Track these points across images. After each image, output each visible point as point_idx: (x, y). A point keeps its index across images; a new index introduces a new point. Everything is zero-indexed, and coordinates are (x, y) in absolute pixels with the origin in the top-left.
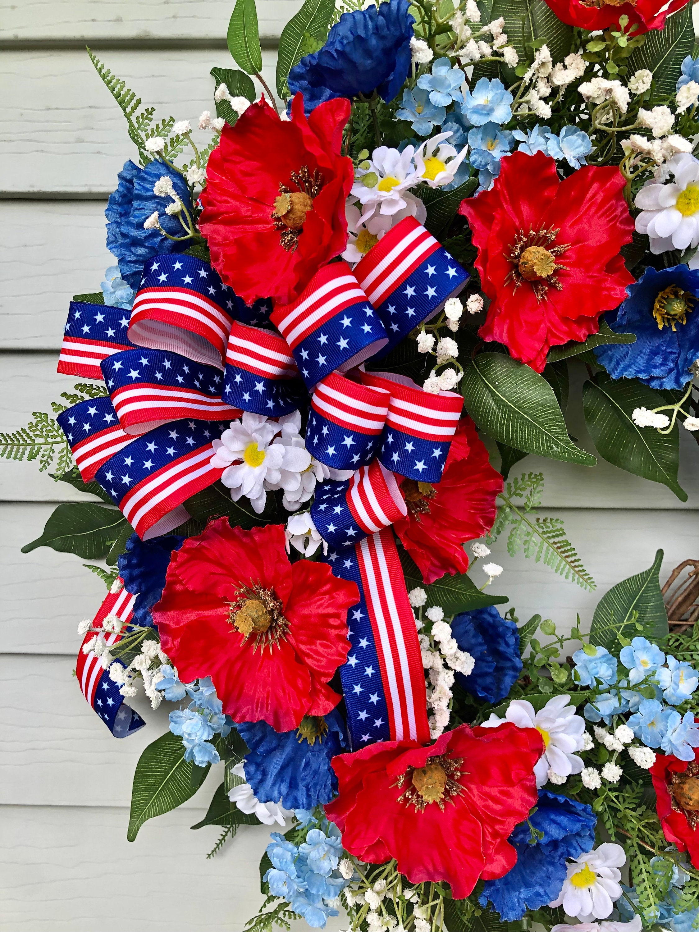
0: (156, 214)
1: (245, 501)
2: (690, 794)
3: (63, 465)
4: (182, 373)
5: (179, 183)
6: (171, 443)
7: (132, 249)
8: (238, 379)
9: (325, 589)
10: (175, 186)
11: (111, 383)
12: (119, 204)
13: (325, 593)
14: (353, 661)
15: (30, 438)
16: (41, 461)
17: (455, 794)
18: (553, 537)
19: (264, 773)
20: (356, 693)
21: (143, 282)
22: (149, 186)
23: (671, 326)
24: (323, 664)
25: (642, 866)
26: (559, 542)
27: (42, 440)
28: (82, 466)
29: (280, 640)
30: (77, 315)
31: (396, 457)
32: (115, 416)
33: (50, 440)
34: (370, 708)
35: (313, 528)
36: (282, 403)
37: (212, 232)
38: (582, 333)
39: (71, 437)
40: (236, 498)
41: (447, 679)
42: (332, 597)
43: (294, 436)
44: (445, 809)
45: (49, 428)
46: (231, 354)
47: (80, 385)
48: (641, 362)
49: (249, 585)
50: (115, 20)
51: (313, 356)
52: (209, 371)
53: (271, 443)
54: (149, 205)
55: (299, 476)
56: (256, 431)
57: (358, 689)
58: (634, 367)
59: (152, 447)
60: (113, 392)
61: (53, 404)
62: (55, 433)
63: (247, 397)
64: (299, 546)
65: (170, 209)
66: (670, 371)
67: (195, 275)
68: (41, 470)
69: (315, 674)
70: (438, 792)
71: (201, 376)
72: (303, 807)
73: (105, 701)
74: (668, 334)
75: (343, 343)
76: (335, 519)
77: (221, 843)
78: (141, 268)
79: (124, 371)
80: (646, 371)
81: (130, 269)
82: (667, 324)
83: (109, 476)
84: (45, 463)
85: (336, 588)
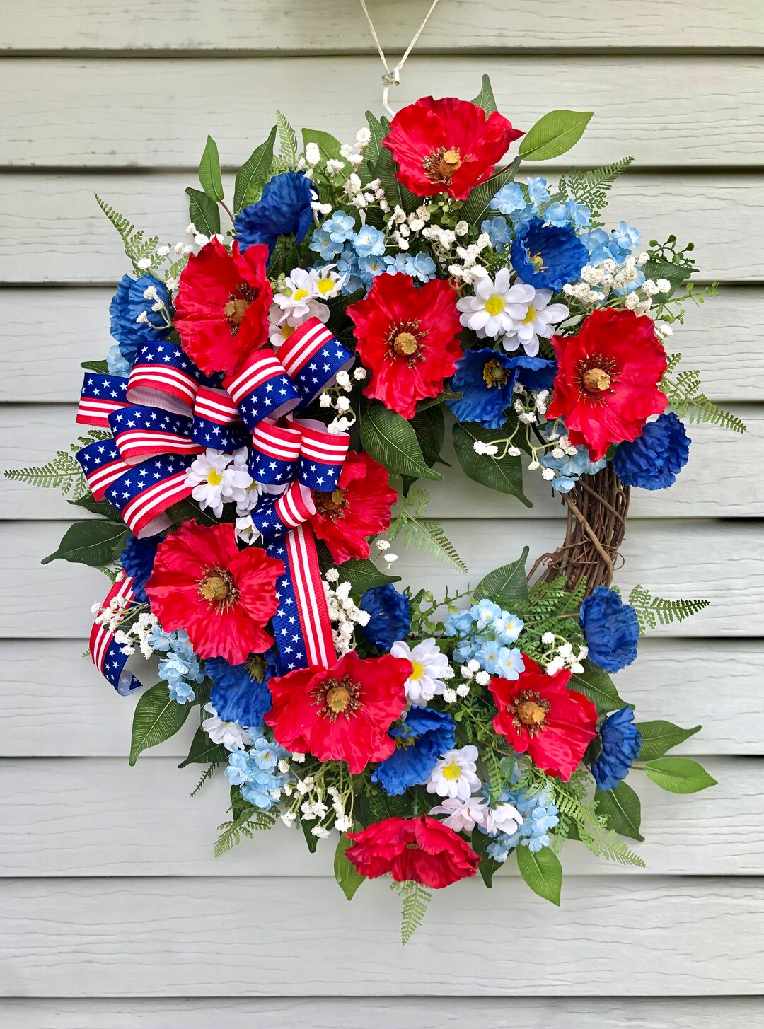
0: (145, 313)
1: (209, 510)
2: (526, 711)
3: (79, 490)
4: (164, 422)
5: (162, 291)
6: (157, 470)
7: (129, 336)
8: (202, 425)
9: (262, 567)
10: (158, 293)
11: (115, 430)
12: (119, 304)
13: (263, 569)
14: (281, 613)
15: (55, 471)
16: (63, 488)
17: (356, 708)
18: (436, 535)
19: (226, 702)
20: (283, 635)
21: (136, 360)
22: (140, 295)
23: (497, 386)
24: (260, 616)
25: (496, 765)
26: (440, 539)
27: (64, 472)
28: (94, 490)
29: (234, 604)
30: (90, 382)
31: (305, 476)
32: (118, 453)
33: (69, 472)
34: (293, 645)
35: (253, 525)
36: (233, 441)
37: (183, 326)
38: (434, 391)
39: (86, 468)
40: (203, 508)
41: (349, 628)
42: (267, 572)
43: (243, 463)
44: (351, 720)
45: (69, 463)
46: (197, 409)
47: (92, 431)
48: (478, 411)
49: (212, 567)
50: (110, 153)
51: (249, 410)
52: (184, 420)
53: (226, 469)
54: (140, 307)
55: (245, 491)
56: (215, 460)
57: (284, 632)
58: (473, 415)
59: (143, 473)
60: (117, 435)
61: (72, 445)
62: (73, 467)
63: (208, 437)
64: (245, 538)
65: (155, 308)
66: (495, 417)
67: (172, 355)
68: (63, 494)
69: (257, 623)
70: (342, 704)
71: (178, 423)
72: (254, 725)
73: (111, 665)
74: (496, 392)
75: (267, 402)
76: (267, 518)
77: (201, 784)
78: (136, 349)
79: (124, 421)
80: (480, 416)
81: (127, 349)
82: (495, 384)
83: (114, 493)
84: (66, 490)
85: (270, 565)
